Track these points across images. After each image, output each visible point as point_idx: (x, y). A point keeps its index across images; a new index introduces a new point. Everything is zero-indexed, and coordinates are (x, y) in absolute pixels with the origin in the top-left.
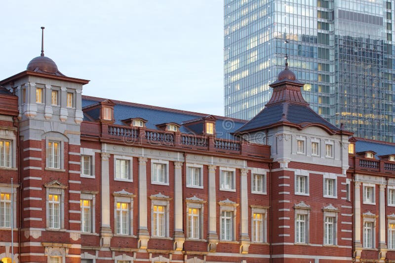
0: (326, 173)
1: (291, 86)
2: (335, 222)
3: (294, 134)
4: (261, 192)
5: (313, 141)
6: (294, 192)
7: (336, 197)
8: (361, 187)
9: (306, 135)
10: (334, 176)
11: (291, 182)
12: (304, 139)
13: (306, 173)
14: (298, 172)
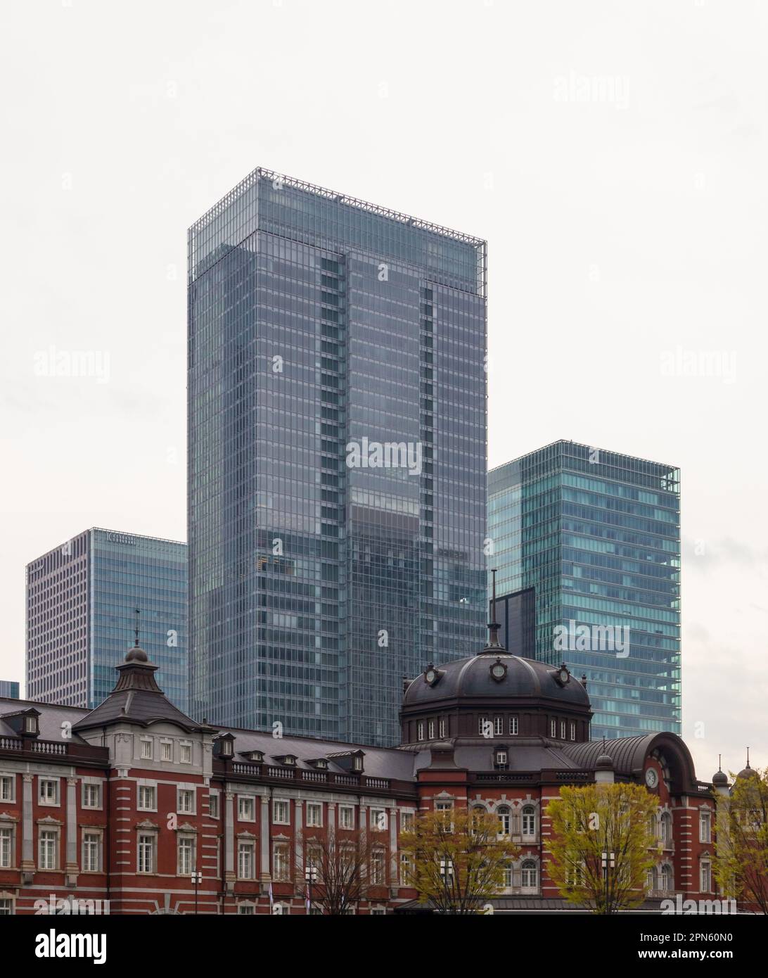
0: (180, 783)
1: (140, 670)
2: (193, 846)
3: (137, 734)
4: (95, 808)
5: (162, 741)
6: (136, 807)
7: (195, 814)
8: (235, 799)
9: (153, 735)
10: (192, 787)
11: (132, 794)
12: (151, 740)
13: (153, 783)
14: (141, 782)
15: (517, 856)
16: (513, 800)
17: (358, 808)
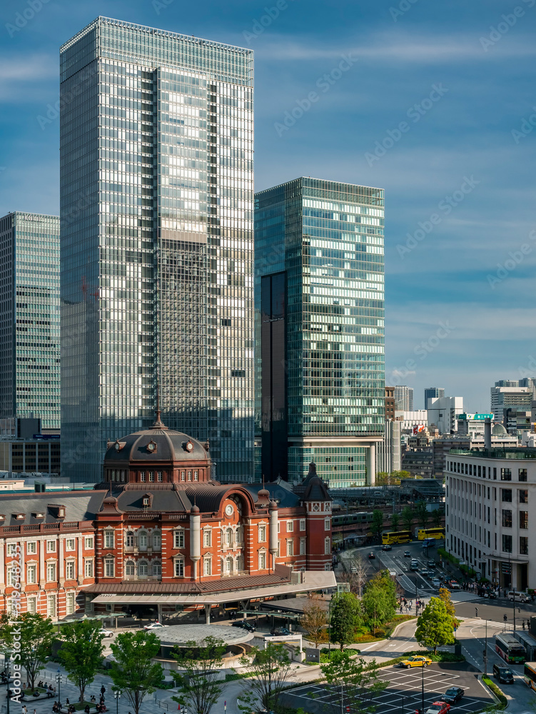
15: (150, 558)
16: (148, 529)
17: (58, 540)
